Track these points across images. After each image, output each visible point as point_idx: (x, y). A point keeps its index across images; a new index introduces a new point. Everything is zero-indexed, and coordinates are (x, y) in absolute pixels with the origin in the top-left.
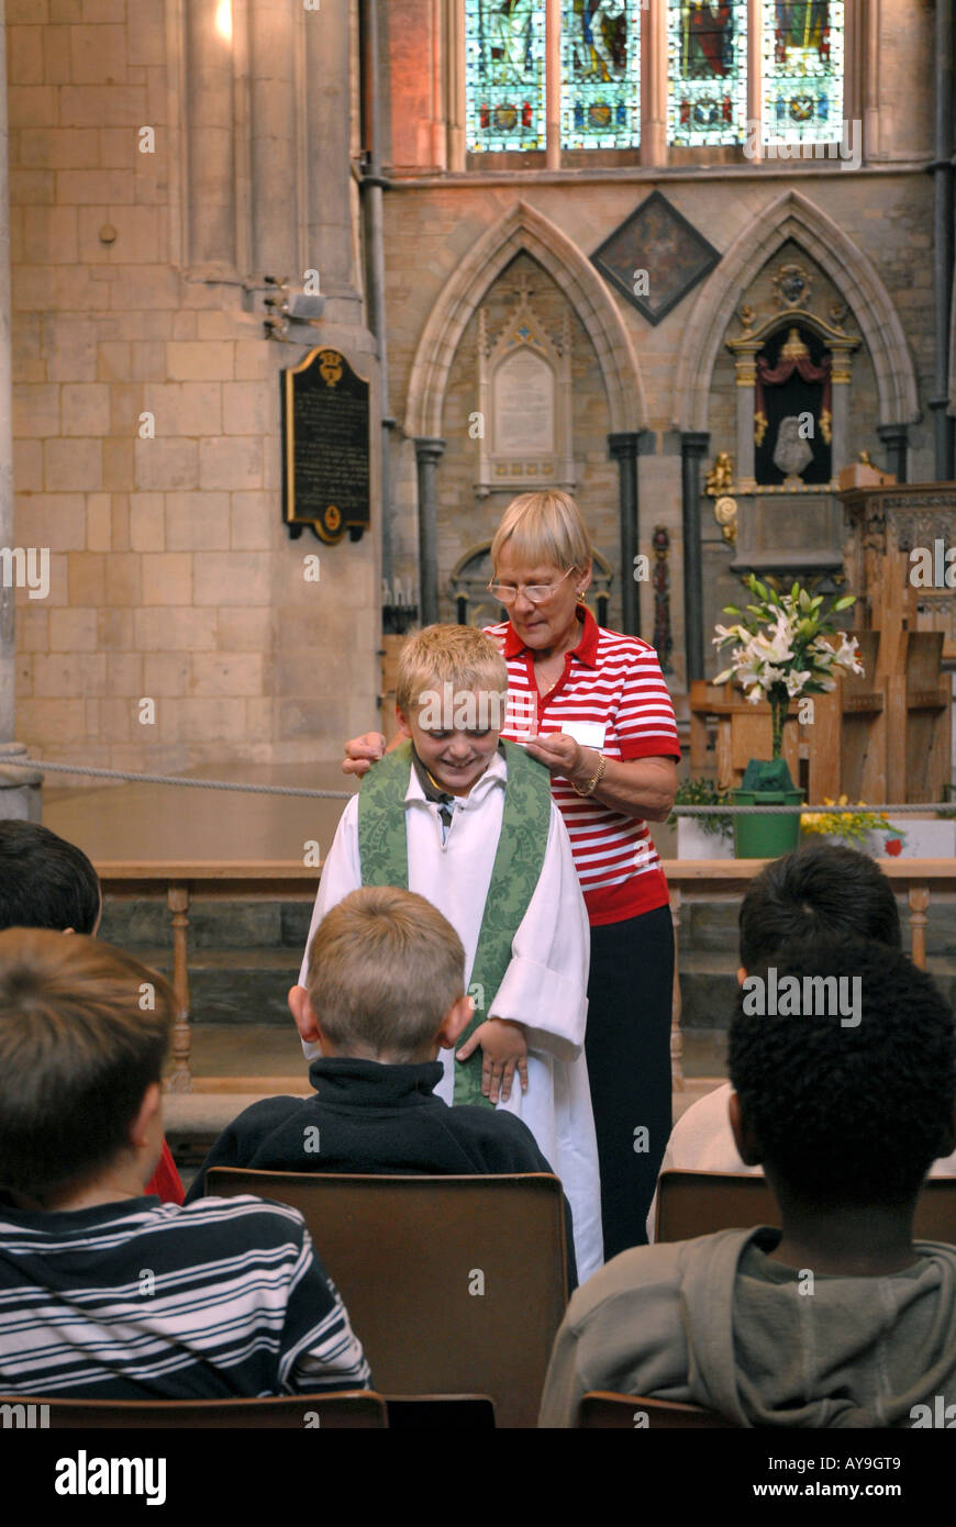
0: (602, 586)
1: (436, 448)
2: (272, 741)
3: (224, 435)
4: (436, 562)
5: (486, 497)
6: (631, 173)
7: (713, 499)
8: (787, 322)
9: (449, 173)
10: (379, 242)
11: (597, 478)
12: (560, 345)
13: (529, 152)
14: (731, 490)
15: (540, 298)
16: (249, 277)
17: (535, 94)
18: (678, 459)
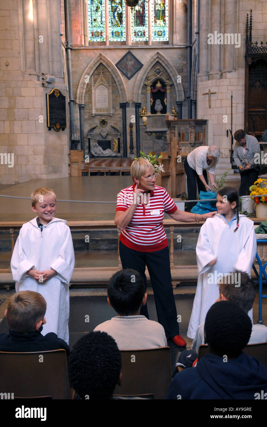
0: (119, 135)
1: (83, 106)
2: (46, 174)
3: (34, 108)
4: (84, 130)
5: (94, 116)
6: (124, 47)
7: (142, 117)
8: (157, 79)
9: (85, 46)
10: (70, 61)
11: (118, 112)
12: (109, 84)
13: (102, 42)
14: (146, 115)
15: (105, 74)
16: (39, 73)
17: (103, 29)
18: (135, 108)
